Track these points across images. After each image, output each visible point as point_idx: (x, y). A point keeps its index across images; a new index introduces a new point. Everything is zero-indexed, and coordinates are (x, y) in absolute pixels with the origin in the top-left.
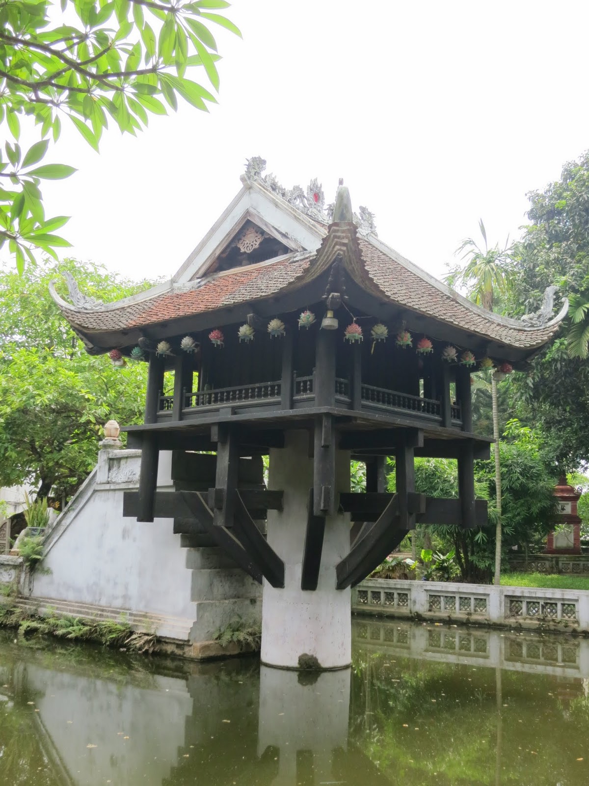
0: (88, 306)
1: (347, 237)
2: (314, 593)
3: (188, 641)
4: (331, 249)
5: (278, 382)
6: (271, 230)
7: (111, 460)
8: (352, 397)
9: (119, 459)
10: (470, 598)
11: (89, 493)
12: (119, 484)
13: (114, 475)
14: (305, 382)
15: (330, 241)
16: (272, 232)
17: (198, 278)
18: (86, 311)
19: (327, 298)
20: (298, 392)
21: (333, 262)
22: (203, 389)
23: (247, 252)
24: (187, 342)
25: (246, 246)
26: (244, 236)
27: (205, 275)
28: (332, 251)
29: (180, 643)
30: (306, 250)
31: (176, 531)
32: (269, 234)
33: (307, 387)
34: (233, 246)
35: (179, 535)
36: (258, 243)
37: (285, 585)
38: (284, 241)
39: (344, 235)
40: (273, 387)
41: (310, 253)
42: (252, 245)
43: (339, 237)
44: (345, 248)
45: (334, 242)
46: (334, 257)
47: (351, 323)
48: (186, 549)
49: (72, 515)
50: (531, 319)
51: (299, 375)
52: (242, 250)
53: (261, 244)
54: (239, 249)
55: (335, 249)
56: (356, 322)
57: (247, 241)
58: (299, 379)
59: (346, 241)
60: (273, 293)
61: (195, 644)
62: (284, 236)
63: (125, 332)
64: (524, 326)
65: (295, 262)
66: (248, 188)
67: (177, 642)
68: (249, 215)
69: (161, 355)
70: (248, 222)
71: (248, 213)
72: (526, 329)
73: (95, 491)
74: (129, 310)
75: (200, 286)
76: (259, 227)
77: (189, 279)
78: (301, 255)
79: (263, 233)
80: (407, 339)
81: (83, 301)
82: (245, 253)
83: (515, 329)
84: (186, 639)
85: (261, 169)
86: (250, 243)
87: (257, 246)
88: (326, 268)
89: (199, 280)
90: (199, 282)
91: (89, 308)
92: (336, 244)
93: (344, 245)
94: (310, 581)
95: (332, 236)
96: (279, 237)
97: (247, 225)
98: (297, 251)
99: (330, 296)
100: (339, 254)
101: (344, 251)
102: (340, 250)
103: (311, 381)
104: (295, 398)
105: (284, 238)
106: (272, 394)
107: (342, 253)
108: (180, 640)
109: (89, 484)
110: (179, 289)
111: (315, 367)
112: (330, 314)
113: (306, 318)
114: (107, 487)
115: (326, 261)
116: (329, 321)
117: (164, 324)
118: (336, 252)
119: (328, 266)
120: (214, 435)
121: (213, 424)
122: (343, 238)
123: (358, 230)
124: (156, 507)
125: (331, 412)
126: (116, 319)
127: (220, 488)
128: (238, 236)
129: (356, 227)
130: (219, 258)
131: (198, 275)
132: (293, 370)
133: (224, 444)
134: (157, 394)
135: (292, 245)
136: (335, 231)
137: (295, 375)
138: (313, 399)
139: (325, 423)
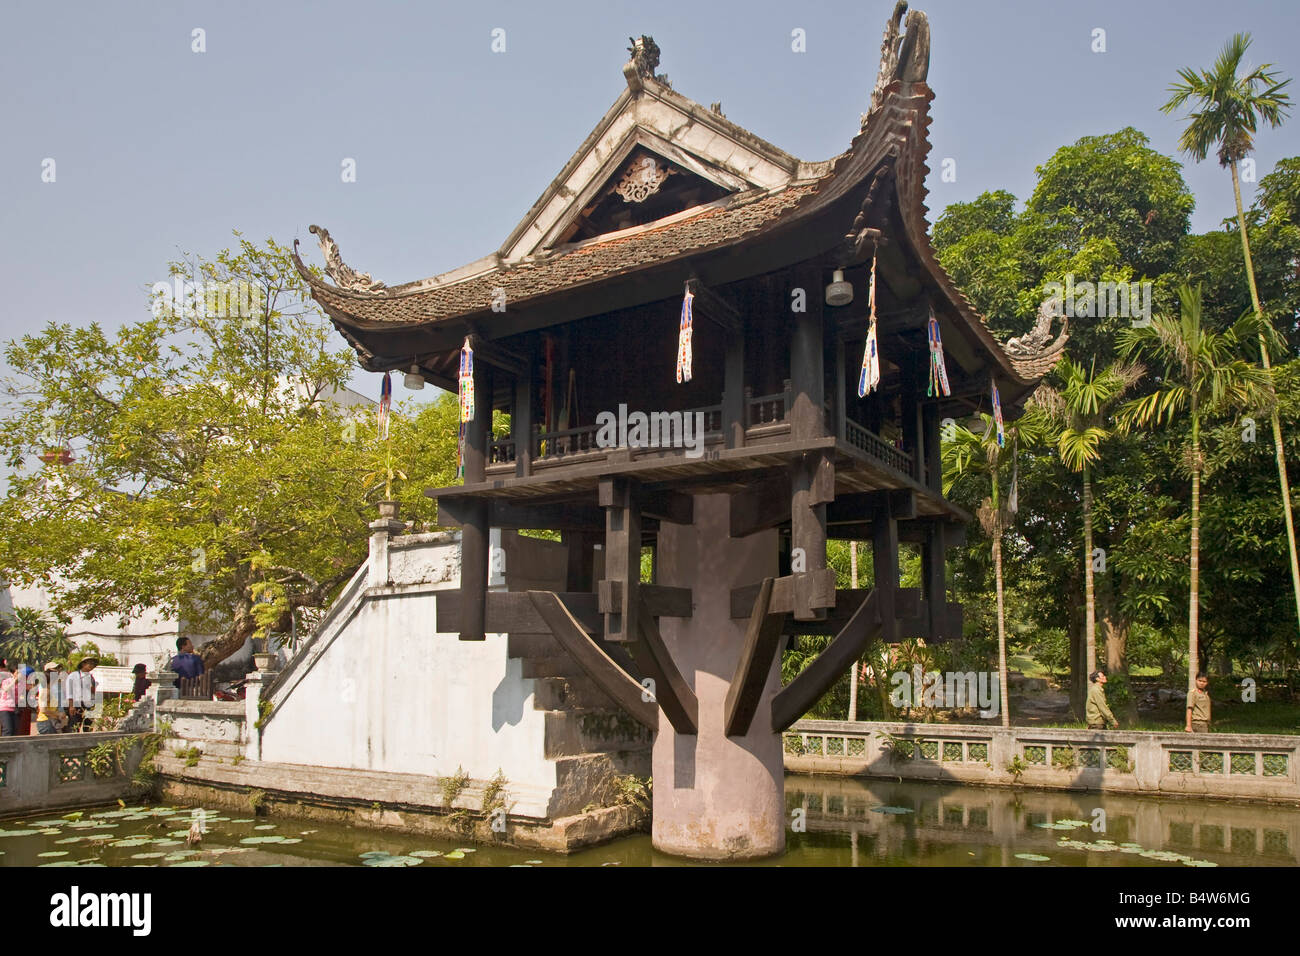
0: (359, 287)
1: (911, 117)
4: (878, 140)
5: (717, 408)
6: (684, 160)
7: (393, 549)
9: (405, 550)
10: (842, 739)
11: (355, 601)
12: (406, 586)
13: (399, 572)
14: (768, 405)
15: (880, 121)
16: (686, 162)
17: (545, 249)
18: (356, 296)
19: (855, 238)
21: (879, 166)
23: (637, 201)
25: (633, 191)
26: (629, 175)
27: (554, 246)
28: (880, 142)
31: (513, 655)
32: (678, 167)
33: (773, 414)
34: (608, 193)
35: (518, 661)
36: (656, 185)
37: (699, 730)
39: (907, 110)
42: (646, 190)
43: (897, 115)
44: (903, 139)
45: (889, 124)
46: (881, 158)
48: (531, 681)
50: (1023, 344)
51: (756, 395)
52: (627, 199)
53: (660, 187)
54: (621, 197)
55: (888, 139)
57: (636, 183)
59: (908, 123)
62: (714, 165)
64: (1014, 353)
65: (737, 208)
66: (637, 91)
67: (526, 821)
68: (641, 137)
70: (638, 148)
71: (633, 133)
73: (365, 599)
75: (551, 261)
77: (530, 249)
81: (350, 279)
82: (630, 204)
84: (542, 815)
85: (657, 62)
86: (648, 178)
87: (655, 190)
88: (861, 178)
89: (549, 252)
90: (549, 256)
91: (361, 290)
92: (890, 129)
93: (905, 131)
95: (887, 111)
97: (635, 155)
98: (737, 191)
99: (863, 234)
100: (892, 150)
101: (901, 144)
102: (894, 141)
103: (782, 401)
104: (751, 430)
105: (710, 169)
107: (897, 147)
108: (532, 818)
109: (355, 590)
110: (515, 265)
111: (789, 377)
112: (838, 277)
114: (387, 591)
115: (864, 164)
116: (837, 289)
118: (888, 144)
119: (865, 174)
120: (606, 495)
121: (604, 478)
122: (903, 118)
123: (932, 103)
124: (491, 615)
125: (837, 446)
126: (415, 308)
127: (619, 580)
128: (617, 178)
129: (931, 96)
130: (581, 216)
131: (546, 245)
132: (745, 386)
133: (617, 511)
134: (485, 437)
135: (729, 181)
136: (894, 100)
137: (748, 395)
138: (787, 431)
139: (826, 464)
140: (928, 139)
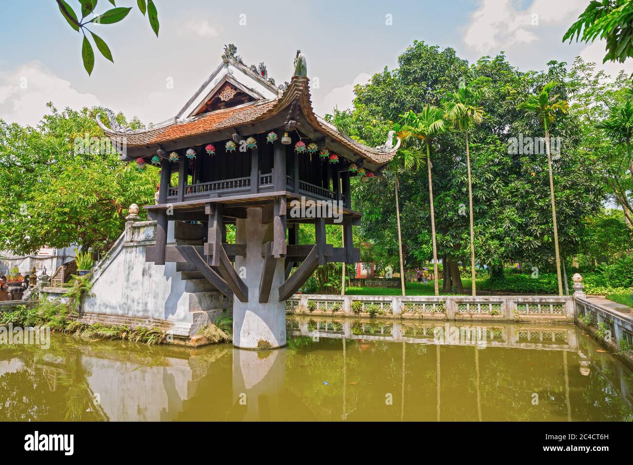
0: (122, 130)
1: (302, 86)
2: (266, 304)
3: (189, 336)
4: (292, 93)
5: (248, 178)
6: (242, 88)
7: (134, 228)
8: (294, 187)
9: (139, 228)
11: (120, 248)
12: (139, 242)
13: (136, 237)
14: (267, 178)
15: (292, 88)
18: (120, 134)
19: (287, 124)
20: (262, 183)
21: (293, 101)
22: (196, 183)
23: (226, 100)
24: (190, 153)
25: (225, 97)
26: (223, 91)
27: (197, 114)
28: (293, 94)
29: (184, 338)
30: (265, 99)
31: (178, 270)
32: (240, 90)
33: (269, 180)
34: (216, 97)
35: (180, 273)
36: (232, 95)
37: (249, 300)
38: (250, 93)
39: (301, 84)
40: (245, 181)
41: (268, 100)
42: (229, 96)
43: (297, 86)
44: (301, 93)
46: (293, 99)
47: (298, 140)
48: (184, 281)
49: (108, 262)
50: (382, 148)
51: (262, 173)
52: (222, 99)
53: (234, 96)
54: (220, 99)
55: (295, 93)
56: (302, 140)
58: (262, 176)
59: (302, 88)
60: (251, 120)
61: (192, 338)
62: (252, 90)
63: (148, 146)
64: (378, 152)
65: (259, 105)
66: (226, 63)
67: (181, 337)
68: (228, 78)
69: (172, 161)
70: (227, 82)
71: (226, 76)
72: (380, 153)
73: (124, 247)
74: (149, 134)
75: (195, 121)
76: (234, 86)
77: (187, 116)
78: (262, 102)
79: (236, 88)
80: (325, 154)
81: (118, 128)
82: (224, 101)
83: (374, 153)
84: (188, 335)
85: (235, 52)
86: (227, 95)
87: (232, 97)
88: (287, 105)
89: (194, 117)
90: (194, 119)
91: (122, 132)
92: (295, 90)
93: (300, 90)
94: (264, 298)
95: (293, 85)
96: (247, 91)
97: (225, 84)
98: (259, 100)
99: (290, 122)
100: (297, 97)
101: (300, 94)
102: (297, 93)
103: (271, 177)
104: (260, 187)
105: (250, 91)
106: (245, 185)
107: (299, 95)
108: (183, 336)
109: (119, 243)
110: (181, 122)
111: (273, 168)
112: (286, 135)
113: (272, 137)
114: (132, 244)
115: (288, 100)
116: (286, 139)
117: (175, 141)
118: (295, 95)
119: (289, 104)
120: (208, 210)
121: (207, 203)
122: (300, 86)
123: (309, 82)
124: (167, 255)
125: (287, 195)
126: (141, 139)
127: (211, 242)
128: (220, 91)
129: (308, 80)
130: (207, 104)
131: (193, 114)
132: (259, 170)
133: (213, 216)
134: (167, 186)
135: (256, 96)
136: (295, 81)
137: (260, 173)
138: (272, 188)
139: (283, 201)
140: (309, 93)
